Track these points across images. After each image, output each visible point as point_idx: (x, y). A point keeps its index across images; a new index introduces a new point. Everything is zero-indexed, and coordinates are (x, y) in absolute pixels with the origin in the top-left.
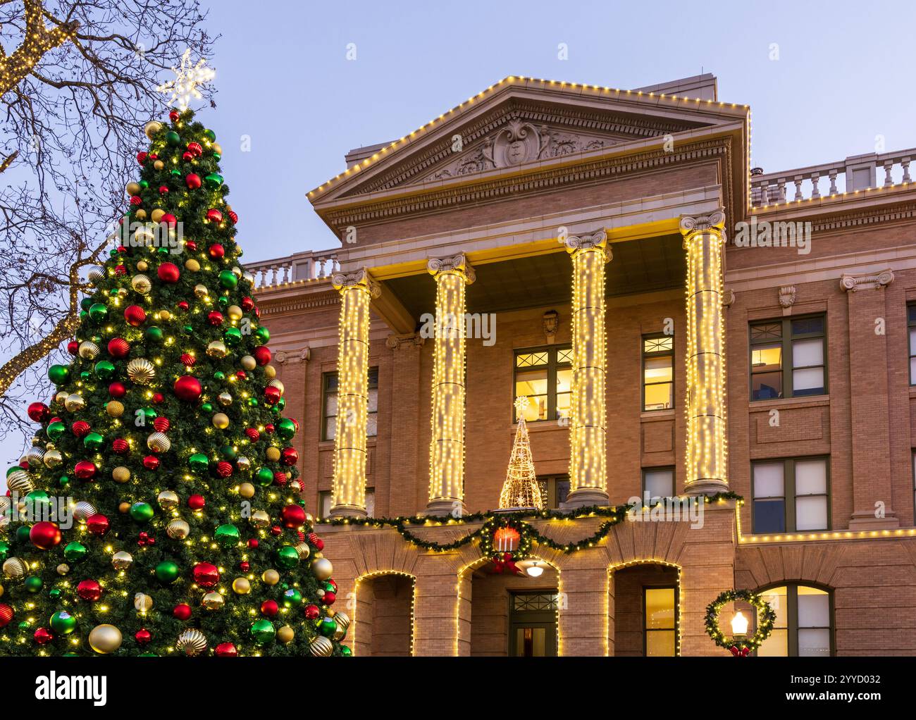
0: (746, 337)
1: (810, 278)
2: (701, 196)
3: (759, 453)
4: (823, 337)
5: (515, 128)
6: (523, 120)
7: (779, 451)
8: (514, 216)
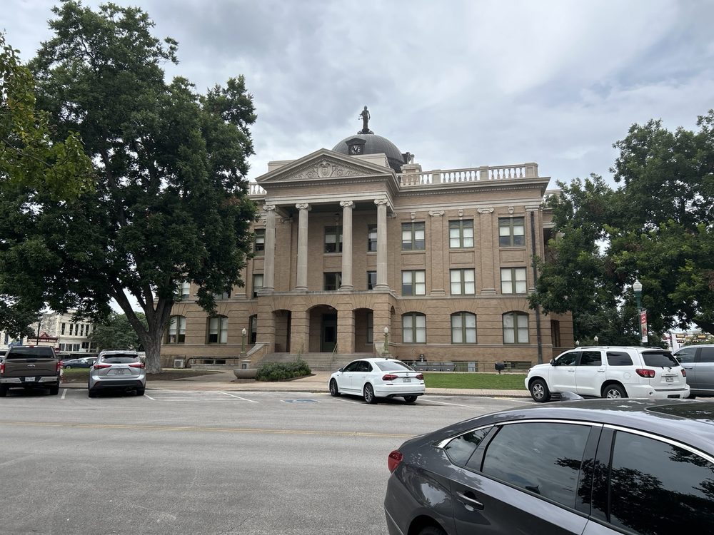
0: (401, 228)
1: (420, 210)
2: (381, 193)
3: (405, 268)
4: (424, 230)
5: (324, 163)
6: (327, 161)
7: (410, 268)
8: (324, 192)
